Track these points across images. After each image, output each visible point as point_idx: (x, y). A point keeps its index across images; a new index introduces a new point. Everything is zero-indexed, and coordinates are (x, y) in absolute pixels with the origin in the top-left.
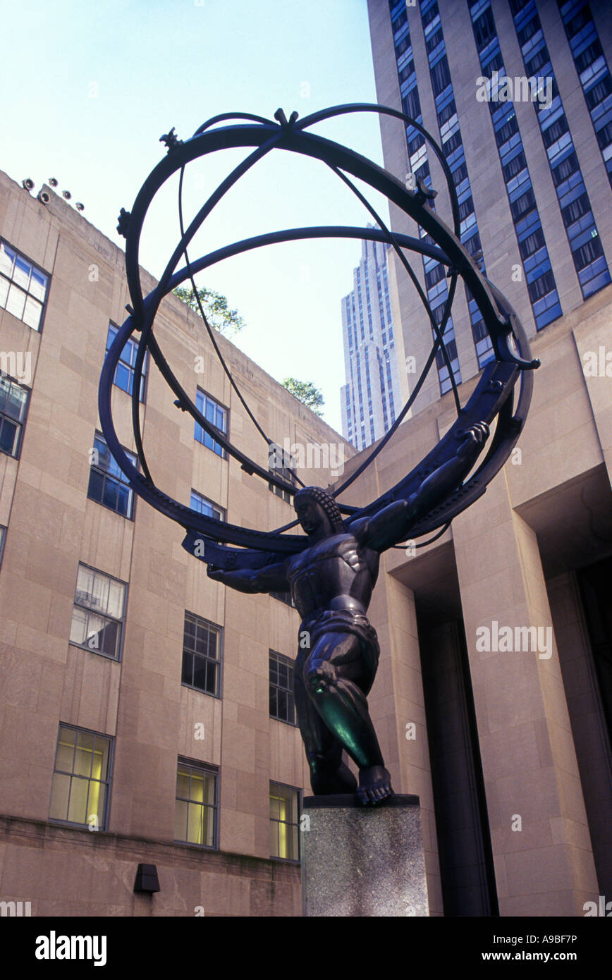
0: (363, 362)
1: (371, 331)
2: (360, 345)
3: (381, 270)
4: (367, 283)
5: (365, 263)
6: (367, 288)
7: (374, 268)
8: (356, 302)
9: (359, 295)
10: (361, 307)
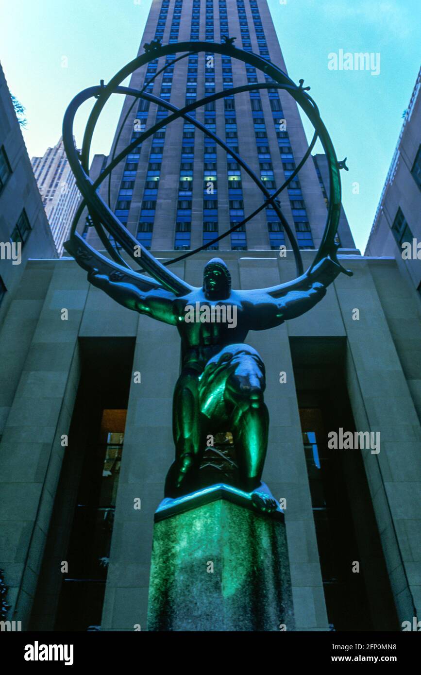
4: (53, 159)
5: (57, 149)
6: (52, 162)
7: (61, 155)
8: (41, 164)
9: (45, 162)
10: (42, 168)
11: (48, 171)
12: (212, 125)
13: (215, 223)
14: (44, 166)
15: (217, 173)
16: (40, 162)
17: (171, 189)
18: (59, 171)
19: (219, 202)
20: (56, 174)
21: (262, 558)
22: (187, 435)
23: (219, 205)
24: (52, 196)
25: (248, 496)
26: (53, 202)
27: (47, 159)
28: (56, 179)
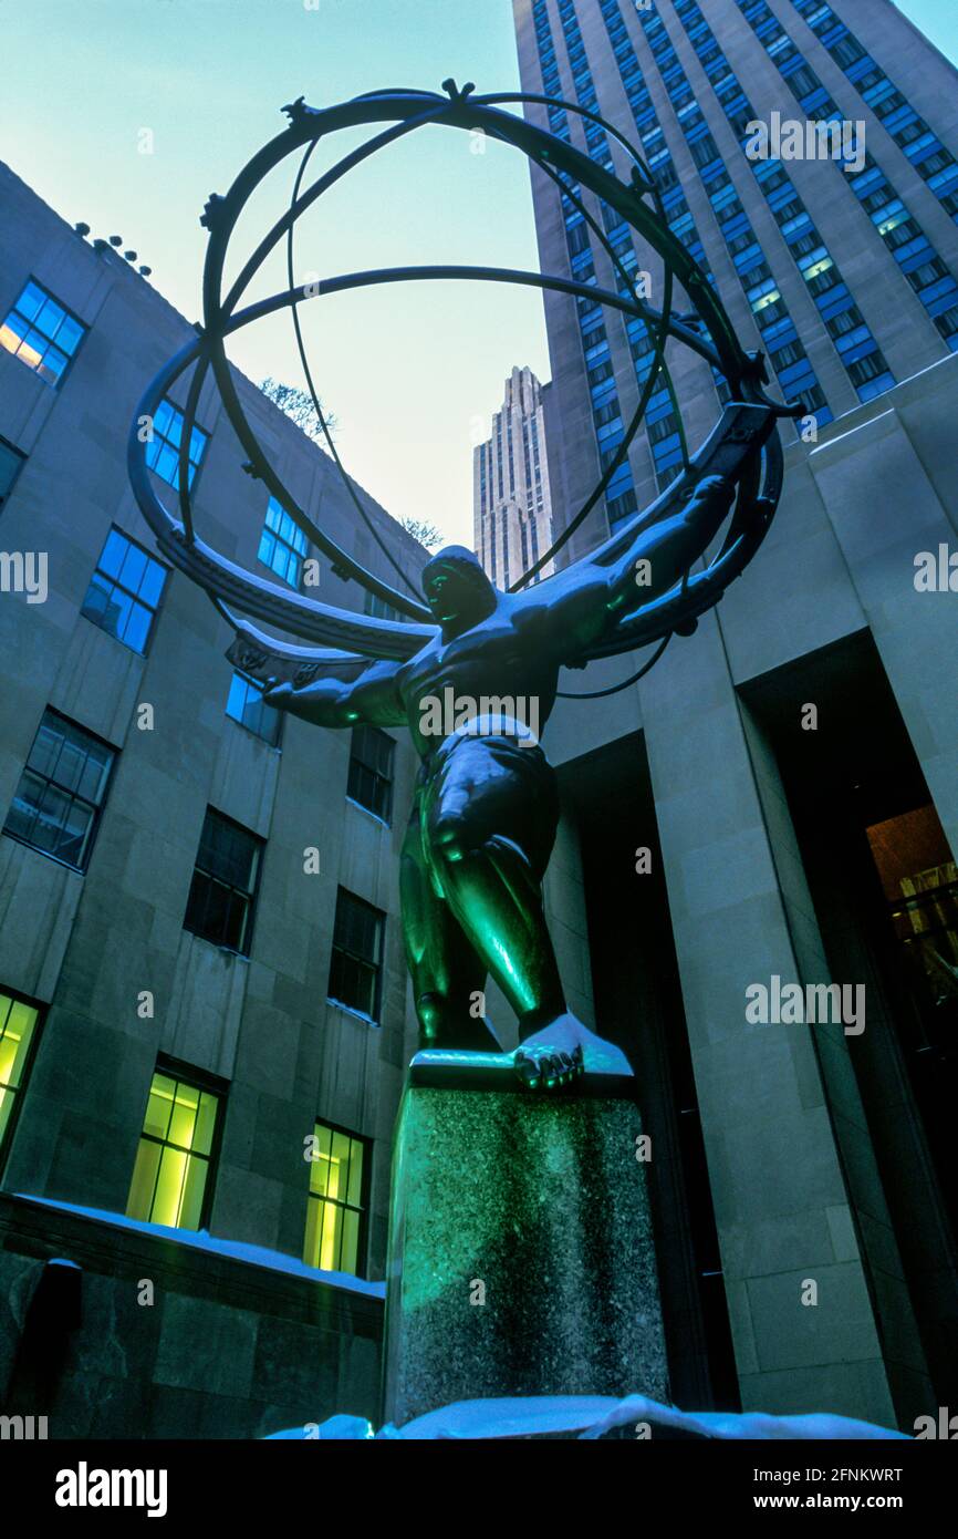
0: (499, 526)
1: (512, 489)
2: (496, 503)
3: (529, 420)
4: (510, 432)
5: (509, 409)
6: (510, 439)
7: (520, 416)
8: (495, 453)
9: (499, 445)
10: (500, 460)
11: (511, 460)
12: (725, 189)
13: (812, 390)
14: (500, 454)
15: (775, 283)
16: (490, 450)
17: (694, 370)
18: (531, 446)
19: (803, 341)
20: (527, 456)
21: (542, 1199)
22: (419, 956)
23: (806, 347)
24: (539, 499)
25: (505, 1060)
26: (545, 511)
27: (499, 437)
28: (532, 464)
